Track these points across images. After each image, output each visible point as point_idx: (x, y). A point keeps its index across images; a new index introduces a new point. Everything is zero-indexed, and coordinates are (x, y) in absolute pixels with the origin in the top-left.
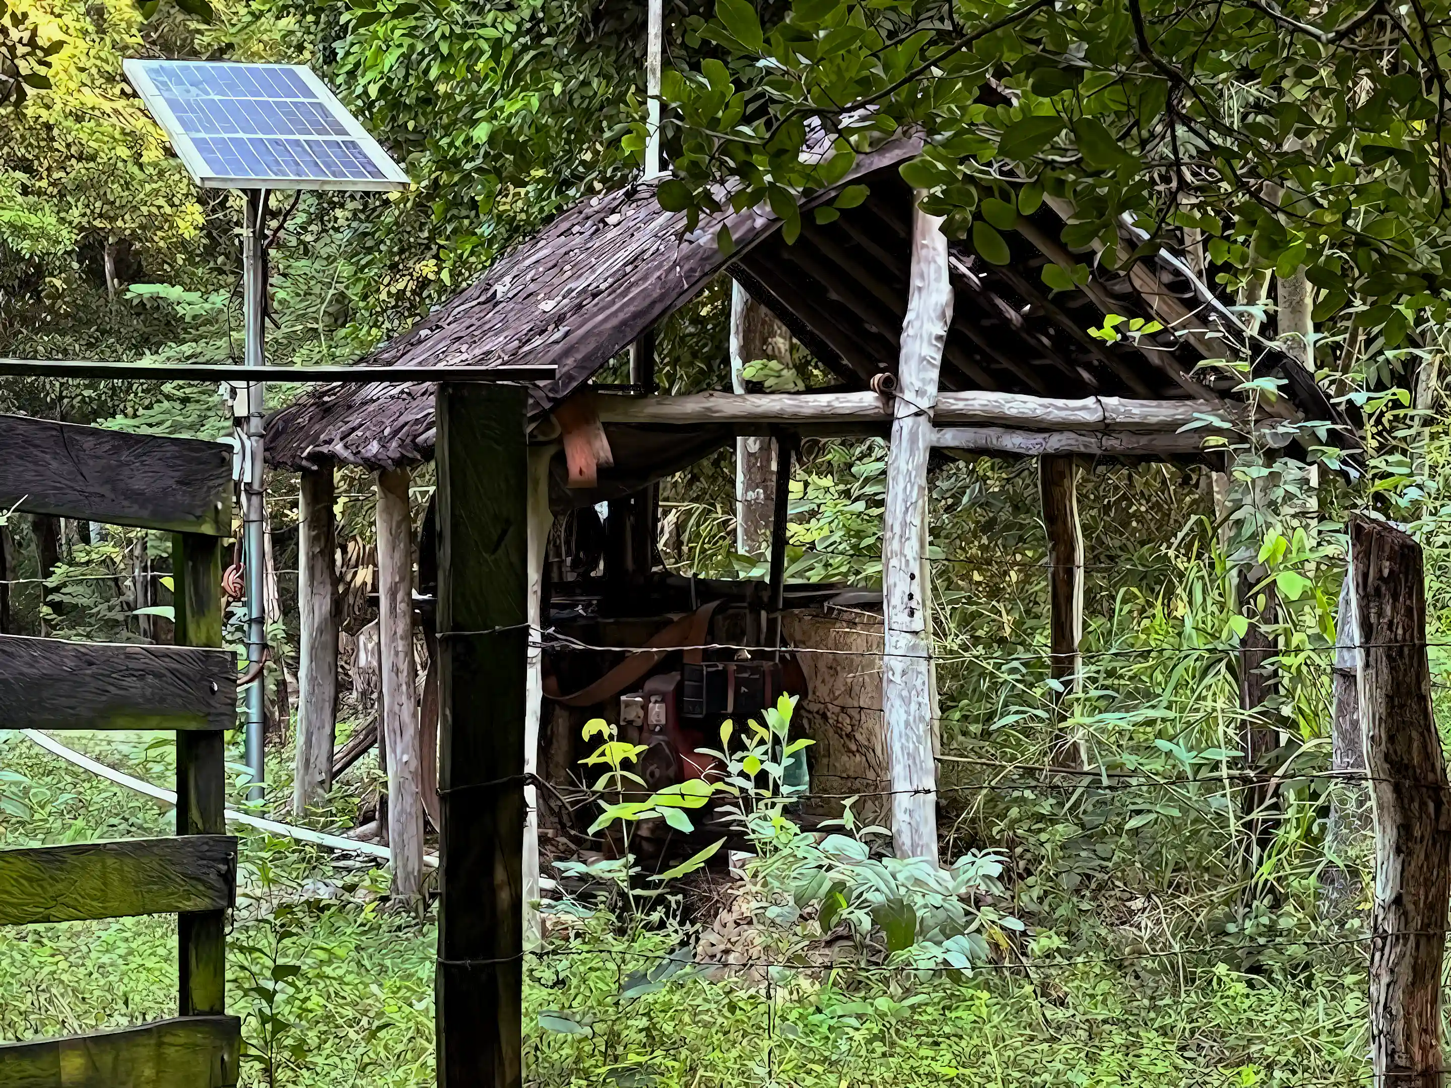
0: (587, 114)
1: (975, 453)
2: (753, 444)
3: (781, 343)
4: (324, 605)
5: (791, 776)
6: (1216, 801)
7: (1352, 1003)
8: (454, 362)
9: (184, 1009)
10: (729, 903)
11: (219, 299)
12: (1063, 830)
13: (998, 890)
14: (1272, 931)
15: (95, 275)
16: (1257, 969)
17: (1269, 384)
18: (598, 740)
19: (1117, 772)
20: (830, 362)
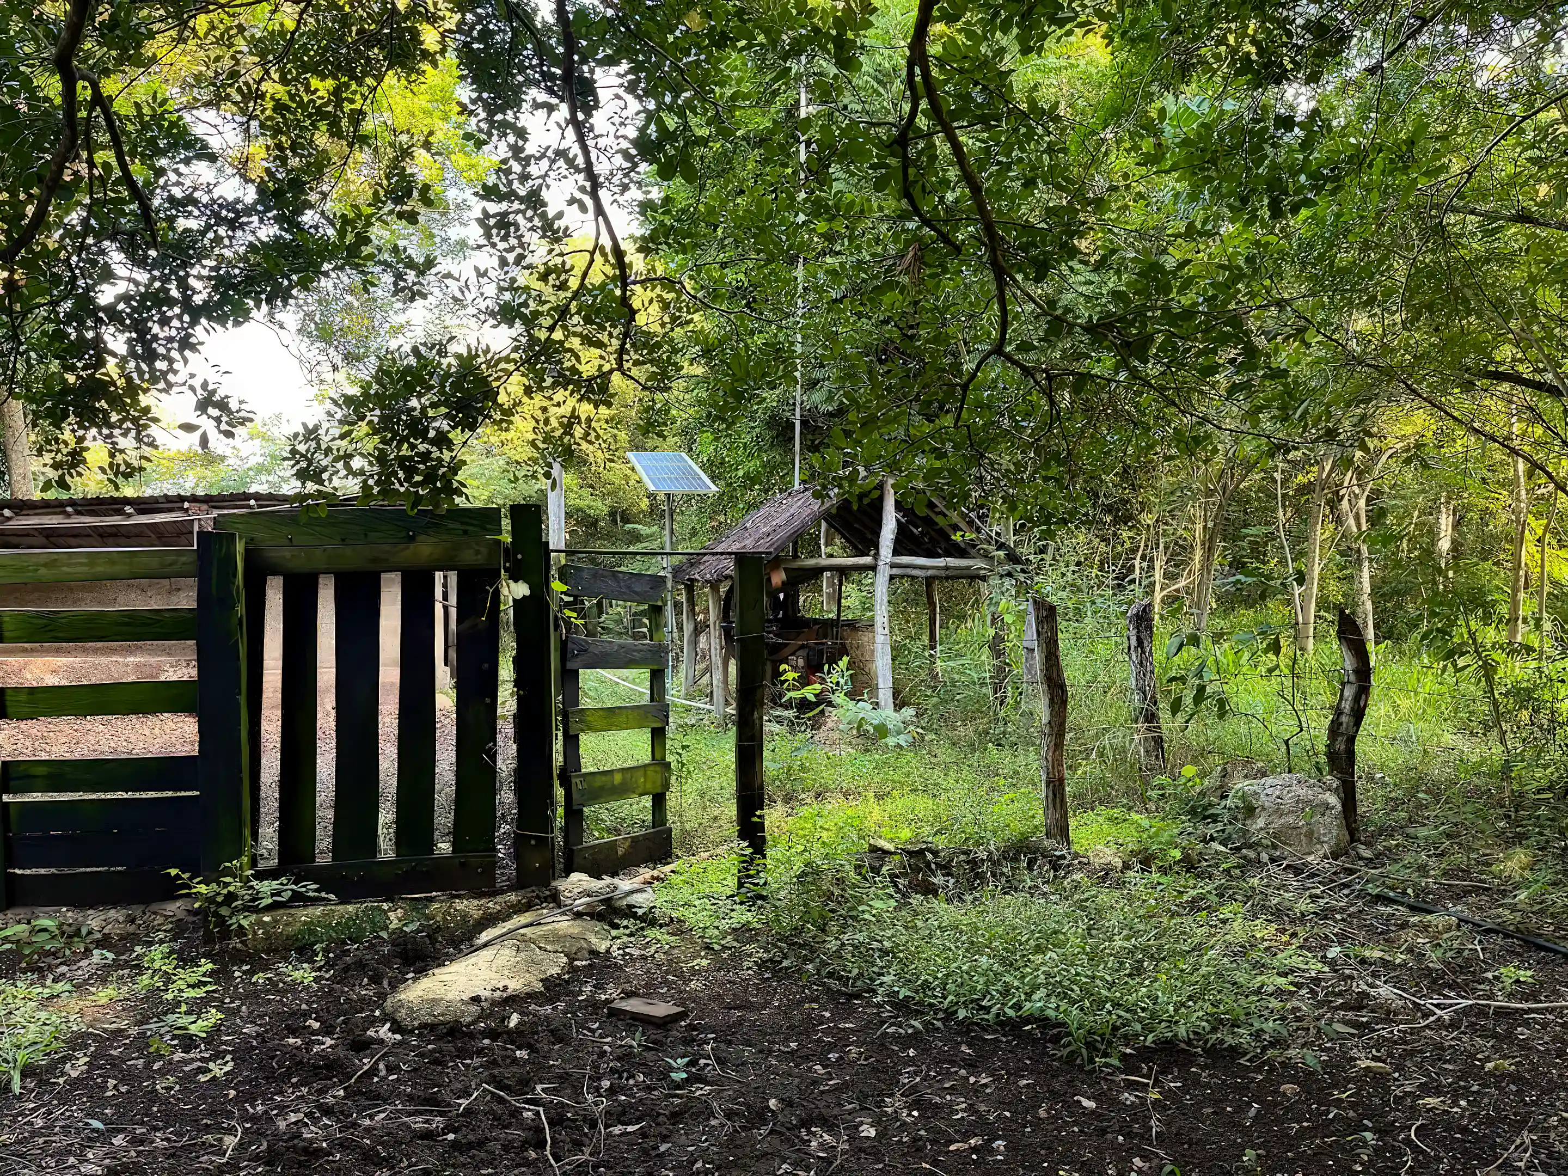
0: (774, 467)
1: (902, 577)
2: (829, 574)
3: (837, 541)
4: (691, 627)
5: (846, 683)
6: (984, 690)
7: (1032, 756)
8: (734, 548)
9: (653, 758)
10: (825, 723)
11: (655, 528)
12: (935, 700)
13: (914, 719)
14: (1004, 733)
15: (614, 521)
16: (999, 745)
17: (1001, 553)
18: (785, 671)
19: (953, 682)
20: (855, 547)
